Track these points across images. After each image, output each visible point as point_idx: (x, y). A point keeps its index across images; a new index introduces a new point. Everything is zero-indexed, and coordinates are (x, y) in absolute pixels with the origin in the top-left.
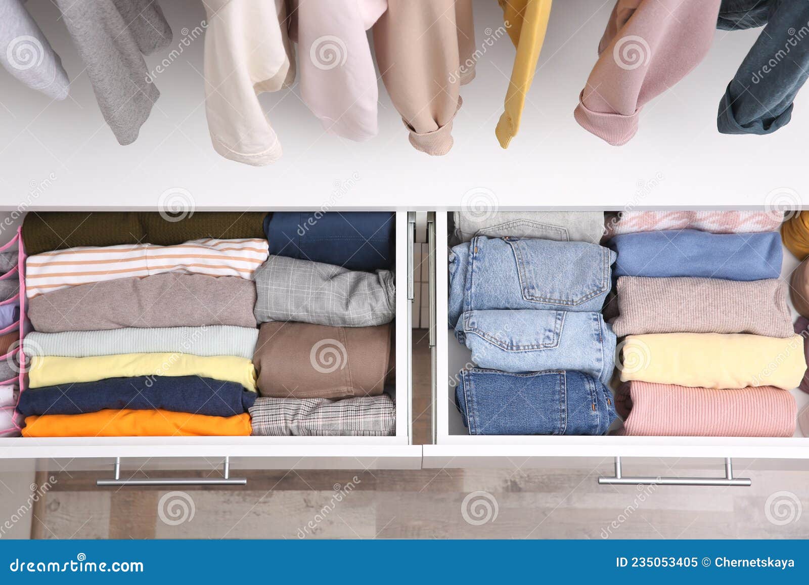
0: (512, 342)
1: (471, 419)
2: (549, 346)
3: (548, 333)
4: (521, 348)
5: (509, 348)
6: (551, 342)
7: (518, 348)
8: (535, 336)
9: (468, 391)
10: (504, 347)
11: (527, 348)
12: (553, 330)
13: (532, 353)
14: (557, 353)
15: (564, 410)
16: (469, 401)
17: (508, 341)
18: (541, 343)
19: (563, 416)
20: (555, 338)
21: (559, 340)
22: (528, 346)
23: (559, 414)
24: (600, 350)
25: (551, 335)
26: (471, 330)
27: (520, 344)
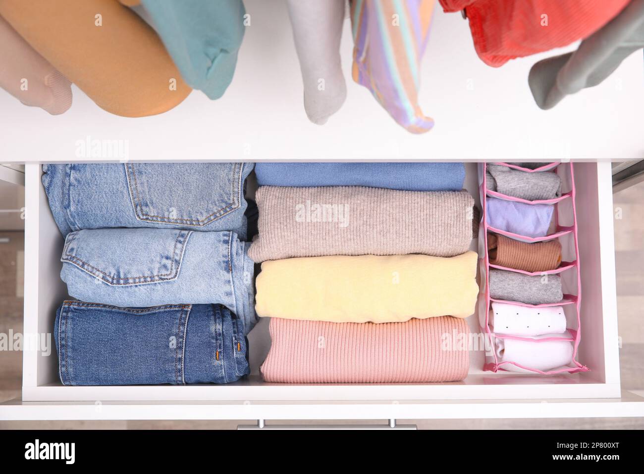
0: (119, 273)
1: (64, 369)
2: (166, 277)
3: (164, 261)
4: (131, 281)
5: (115, 281)
6: (169, 273)
7: (126, 280)
8: (150, 265)
9: (63, 332)
10: (108, 281)
11: (137, 280)
12: (172, 256)
13: (145, 287)
14: (175, 286)
15: (180, 359)
16: (62, 346)
17: (113, 272)
18: (155, 273)
19: (179, 367)
20: (174, 267)
21: (179, 270)
22: (139, 278)
23: (174, 364)
24: (229, 281)
25: (168, 263)
26: (67, 259)
27: (129, 276)
